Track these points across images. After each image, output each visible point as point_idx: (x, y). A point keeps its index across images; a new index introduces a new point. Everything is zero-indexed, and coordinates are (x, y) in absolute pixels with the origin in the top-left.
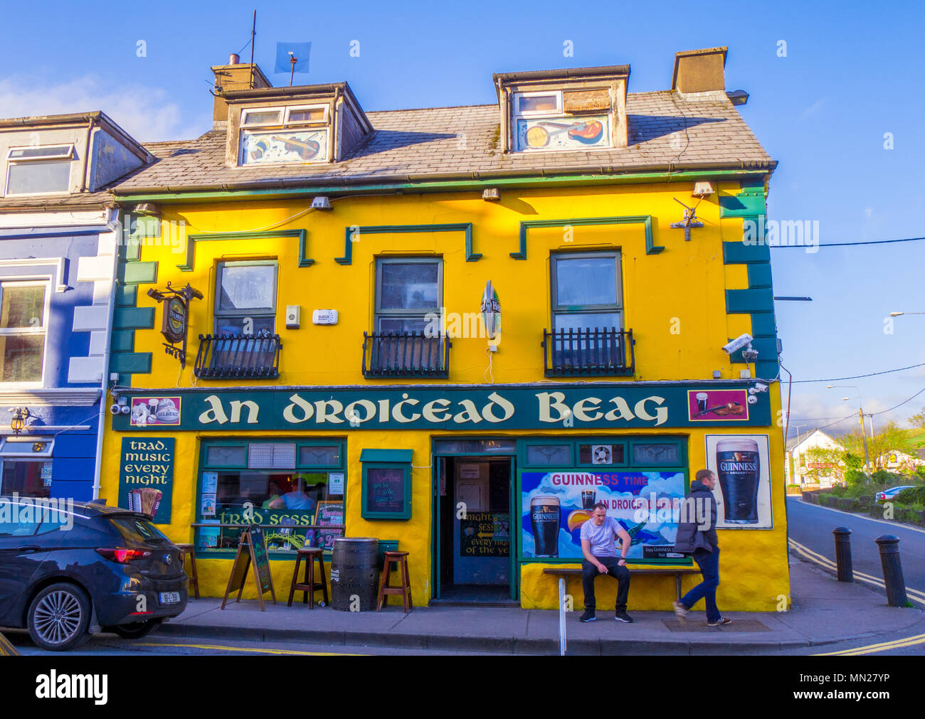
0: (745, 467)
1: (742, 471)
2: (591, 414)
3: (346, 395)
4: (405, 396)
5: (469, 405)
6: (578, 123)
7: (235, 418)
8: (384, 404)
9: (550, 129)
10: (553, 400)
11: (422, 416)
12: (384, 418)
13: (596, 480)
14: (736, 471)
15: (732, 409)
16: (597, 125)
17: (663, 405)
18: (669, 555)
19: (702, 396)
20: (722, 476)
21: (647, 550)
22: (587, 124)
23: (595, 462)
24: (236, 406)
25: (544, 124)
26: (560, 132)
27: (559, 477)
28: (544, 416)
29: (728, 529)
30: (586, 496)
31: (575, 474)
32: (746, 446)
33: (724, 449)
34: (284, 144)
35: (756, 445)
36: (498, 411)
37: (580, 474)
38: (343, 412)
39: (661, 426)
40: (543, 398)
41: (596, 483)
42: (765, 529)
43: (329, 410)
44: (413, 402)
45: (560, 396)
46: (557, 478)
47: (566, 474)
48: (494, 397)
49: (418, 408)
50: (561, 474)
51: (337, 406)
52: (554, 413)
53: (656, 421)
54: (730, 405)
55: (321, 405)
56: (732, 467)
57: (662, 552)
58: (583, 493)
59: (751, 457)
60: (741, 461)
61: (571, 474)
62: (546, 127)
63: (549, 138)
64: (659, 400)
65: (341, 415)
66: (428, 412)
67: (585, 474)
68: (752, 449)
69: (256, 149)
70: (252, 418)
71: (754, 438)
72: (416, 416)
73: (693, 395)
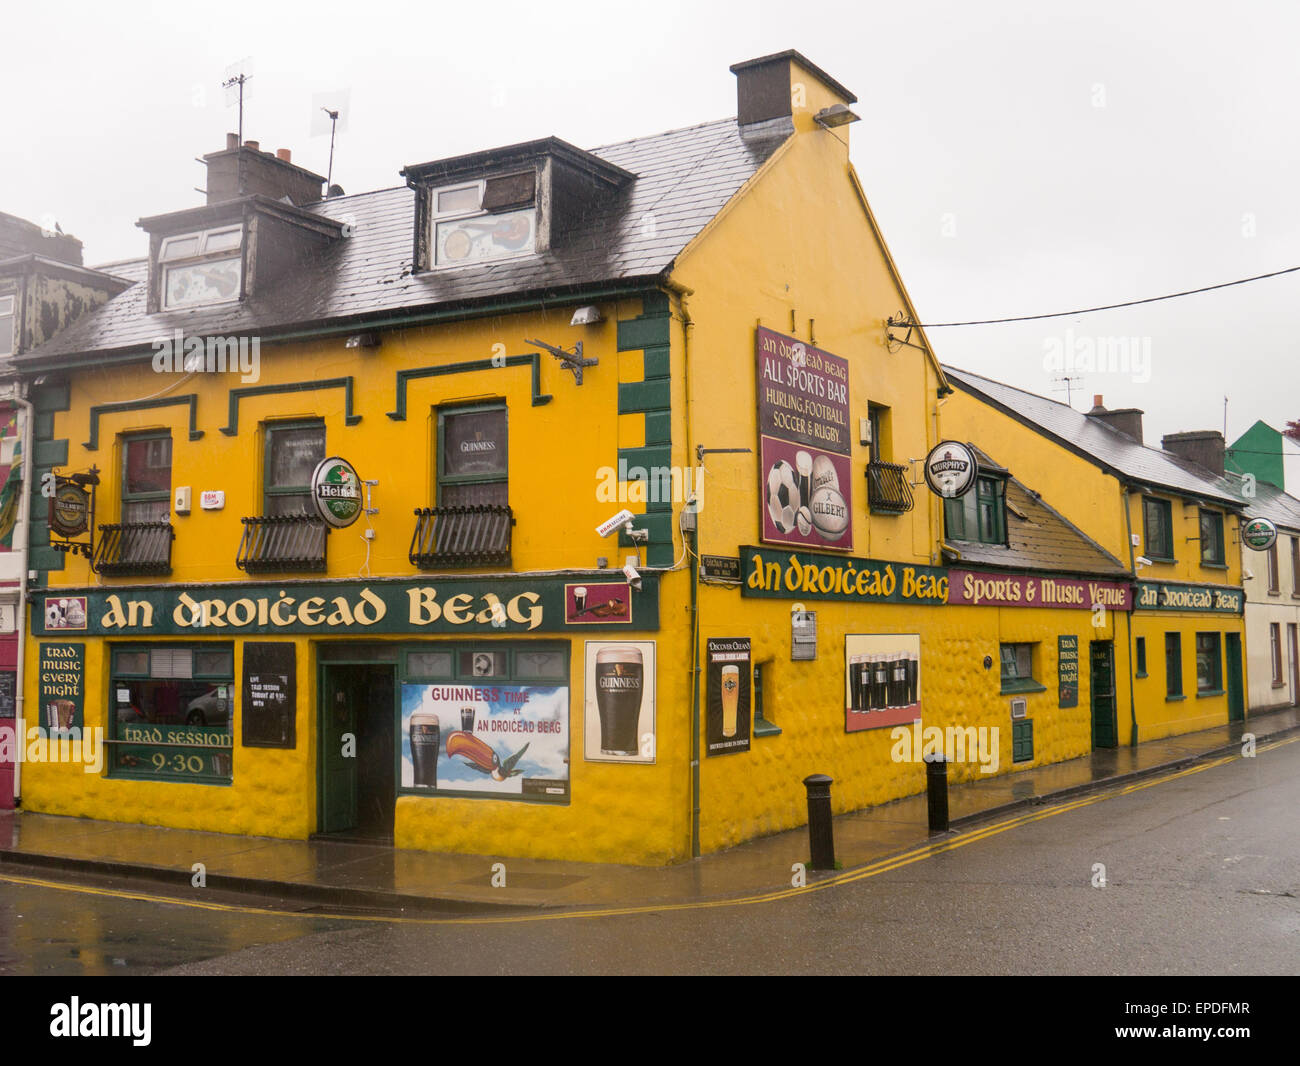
0: (626, 683)
1: (623, 688)
2: (462, 615)
3: (228, 592)
4: (282, 594)
5: (341, 602)
6: (503, 222)
7: (133, 621)
8: (263, 603)
9: (472, 233)
10: (424, 598)
11: (298, 619)
12: (263, 621)
13: (476, 694)
14: (616, 688)
15: (614, 608)
16: (524, 222)
17: (537, 603)
18: (549, 791)
19: (581, 592)
20: (601, 692)
21: (526, 783)
22: (514, 222)
23: (476, 673)
24: (133, 606)
25: (466, 226)
26: (483, 235)
27: (438, 690)
28: (415, 618)
29: (604, 762)
30: (465, 715)
31: (455, 687)
32: (630, 656)
33: (606, 659)
34: (204, 278)
35: (641, 655)
36: (370, 610)
37: (460, 687)
38: (226, 613)
39: (535, 630)
40: (414, 594)
41: (476, 700)
42: (645, 764)
43: (214, 611)
44: (290, 601)
45: (430, 592)
46: (436, 692)
47: (446, 687)
48: (367, 594)
49: (294, 609)
50: (440, 687)
51: (220, 605)
52: (425, 613)
53: (529, 622)
54: (611, 604)
55: (206, 605)
56: (613, 683)
57: (542, 787)
58: (462, 711)
59: (633, 670)
60: (622, 676)
61: (450, 687)
62: (468, 231)
63: (471, 244)
64: (533, 597)
65: (224, 617)
66: (304, 613)
67: (464, 687)
68: (635, 661)
69: (177, 286)
70: (147, 622)
71: (638, 646)
72: (292, 618)
73: (571, 590)
